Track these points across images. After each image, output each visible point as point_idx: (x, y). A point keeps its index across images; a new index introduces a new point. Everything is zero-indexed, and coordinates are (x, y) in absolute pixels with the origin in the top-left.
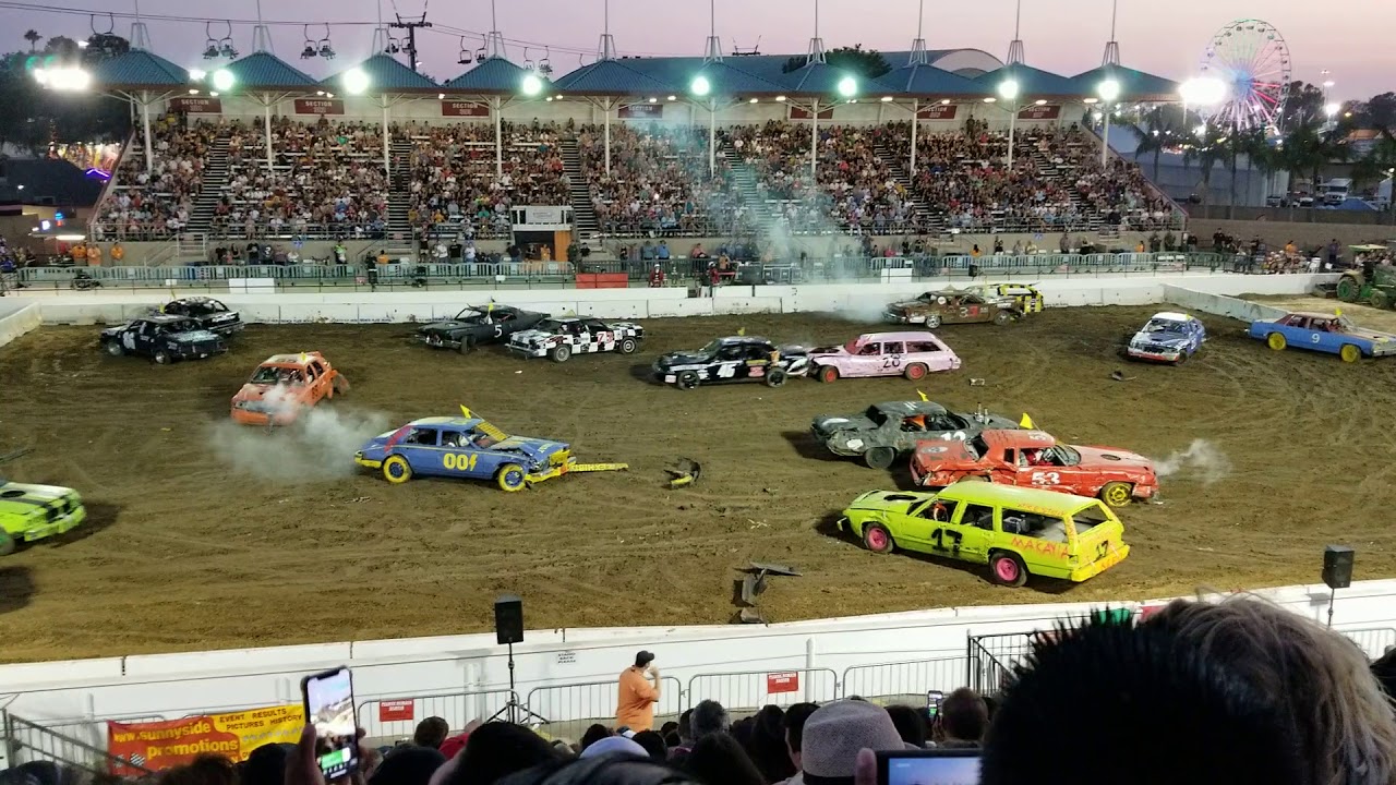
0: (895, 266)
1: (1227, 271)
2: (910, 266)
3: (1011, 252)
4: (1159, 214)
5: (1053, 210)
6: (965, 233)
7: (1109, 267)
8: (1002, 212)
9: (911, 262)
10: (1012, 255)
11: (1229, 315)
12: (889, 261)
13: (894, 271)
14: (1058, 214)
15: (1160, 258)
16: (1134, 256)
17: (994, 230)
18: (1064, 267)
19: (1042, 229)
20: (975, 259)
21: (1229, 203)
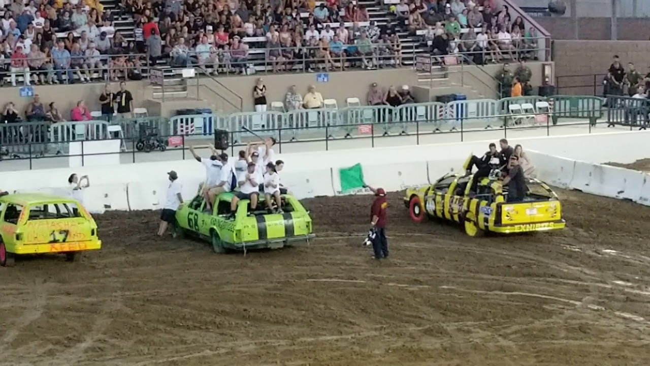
0: (89, 136)
1: (613, 124)
2: (116, 135)
3: (280, 104)
4: (504, 37)
5: (344, 34)
6: (203, 75)
7: (435, 123)
8: (261, 39)
9: (117, 128)
10: (281, 109)
11: (621, 196)
12: (80, 128)
13: (91, 146)
14: (350, 40)
15: (511, 107)
16: (472, 106)
17: (252, 68)
18: (366, 129)
19: (327, 65)
20: (224, 120)
21: (608, 14)
